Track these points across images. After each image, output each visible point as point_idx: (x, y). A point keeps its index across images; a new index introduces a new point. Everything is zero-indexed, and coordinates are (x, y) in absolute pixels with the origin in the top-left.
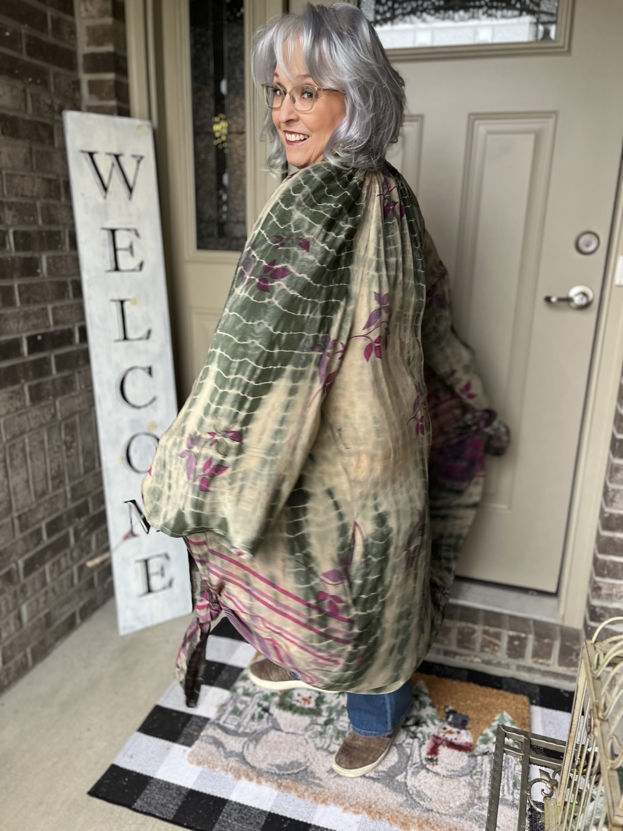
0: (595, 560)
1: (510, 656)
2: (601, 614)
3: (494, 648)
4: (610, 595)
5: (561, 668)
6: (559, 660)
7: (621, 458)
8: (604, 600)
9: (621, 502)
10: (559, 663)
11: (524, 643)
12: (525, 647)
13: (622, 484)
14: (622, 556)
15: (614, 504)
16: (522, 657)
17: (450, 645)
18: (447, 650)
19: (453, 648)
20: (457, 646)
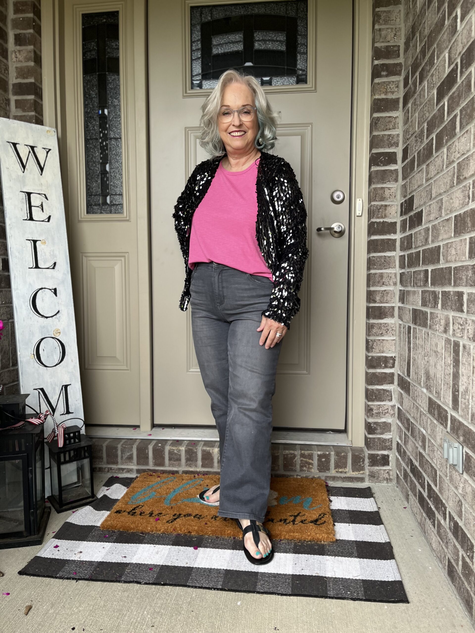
0: (367, 390)
1: (320, 472)
2: (375, 427)
3: (309, 467)
4: (378, 413)
5: (354, 473)
6: (352, 467)
7: (374, 319)
8: (376, 417)
9: (377, 348)
10: (352, 469)
11: (329, 459)
12: (329, 462)
13: (377, 335)
14: (382, 385)
15: (373, 350)
16: (329, 469)
17: (279, 470)
18: (278, 474)
19: (282, 471)
20: (284, 469)
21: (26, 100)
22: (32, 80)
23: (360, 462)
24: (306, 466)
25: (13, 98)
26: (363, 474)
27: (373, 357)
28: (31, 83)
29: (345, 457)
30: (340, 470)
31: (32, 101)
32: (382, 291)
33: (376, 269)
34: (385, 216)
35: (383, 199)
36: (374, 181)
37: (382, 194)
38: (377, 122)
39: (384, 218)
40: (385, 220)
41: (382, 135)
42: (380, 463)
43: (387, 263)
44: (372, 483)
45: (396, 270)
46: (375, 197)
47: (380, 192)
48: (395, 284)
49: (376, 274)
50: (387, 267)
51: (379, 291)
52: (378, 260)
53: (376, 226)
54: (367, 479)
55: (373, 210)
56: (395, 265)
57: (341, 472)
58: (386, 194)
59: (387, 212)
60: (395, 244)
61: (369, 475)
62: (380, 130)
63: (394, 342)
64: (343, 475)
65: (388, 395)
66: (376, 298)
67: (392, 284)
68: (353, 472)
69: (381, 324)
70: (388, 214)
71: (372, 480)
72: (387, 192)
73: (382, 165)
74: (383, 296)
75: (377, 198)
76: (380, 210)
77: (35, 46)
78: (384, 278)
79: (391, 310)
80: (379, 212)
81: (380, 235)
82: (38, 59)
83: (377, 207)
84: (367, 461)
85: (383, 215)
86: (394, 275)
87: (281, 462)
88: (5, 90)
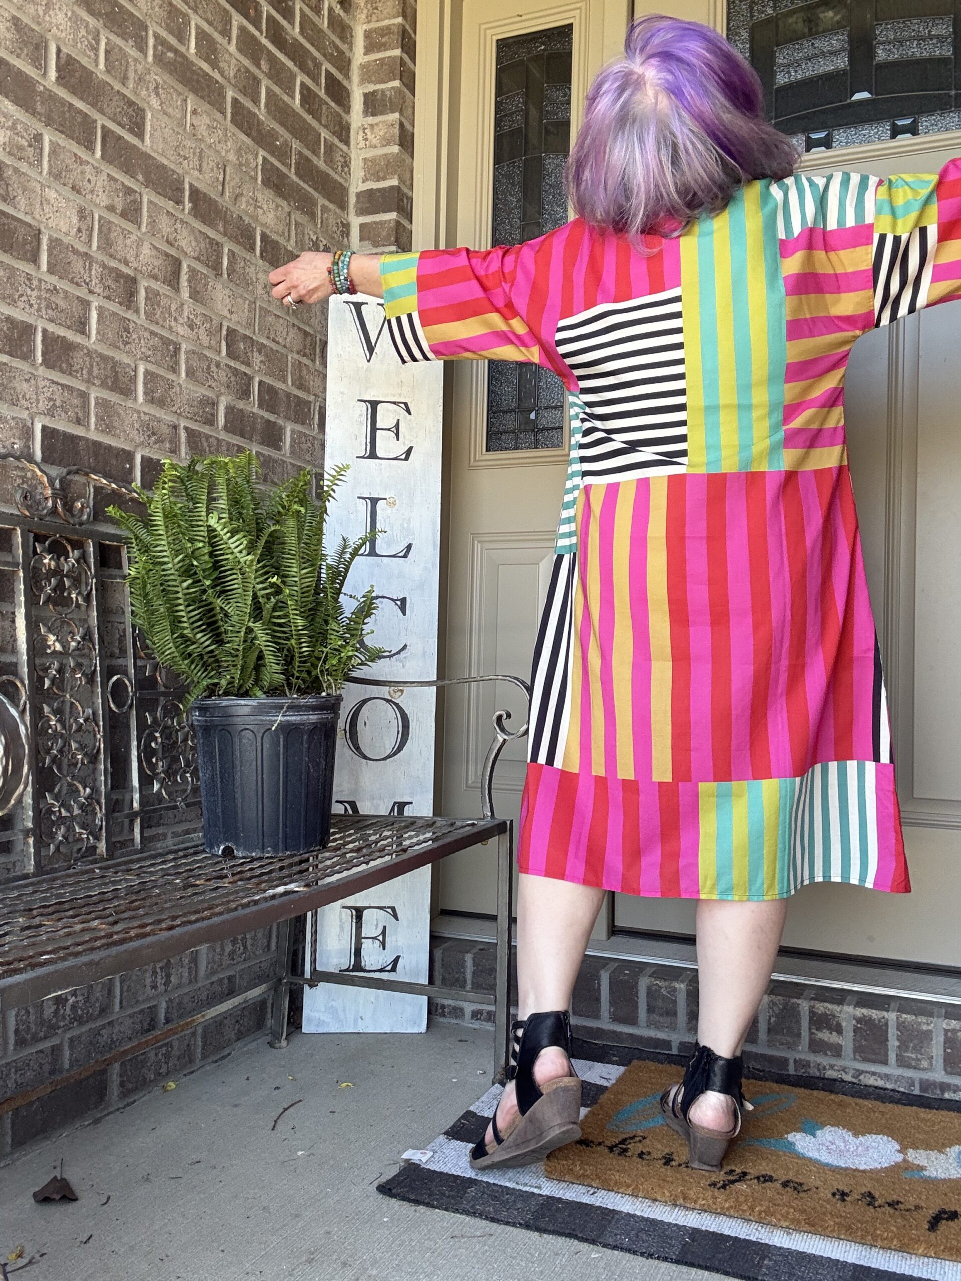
17: (930, 1068)
18: (927, 1080)
19: (939, 1075)
20: (945, 1070)
21: (381, 223)
22: (394, 182)
25: (355, 222)
28: (392, 187)
31: (392, 224)
77: (401, 114)
82: (406, 140)
87: (937, 1049)
88: (343, 205)
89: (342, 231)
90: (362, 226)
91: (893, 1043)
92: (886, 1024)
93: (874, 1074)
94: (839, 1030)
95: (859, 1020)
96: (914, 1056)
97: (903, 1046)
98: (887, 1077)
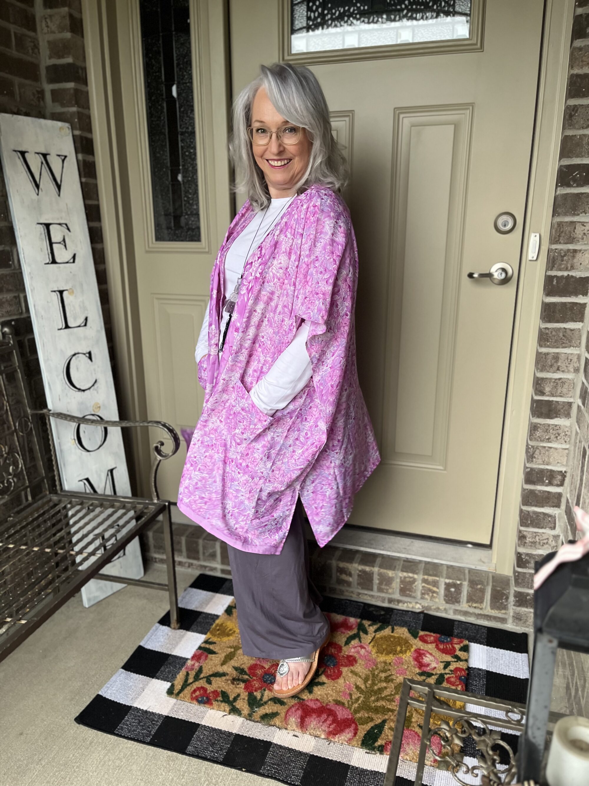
0: (521, 511)
1: (447, 602)
2: (526, 560)
3: (433, 595)
4: (534, 543)
5: (493, 611)
6: (491, 603)
7: (539, 417)
8: (529, 547)
9: (540, 457)
10: (491, 606)
11: (460, 590)
12: (460, 593)
13: (541, 441)
14: (543, 507)
15: (534, 460)
16: (458, 602)
17: (393, 593)
18: (391, 598)
19: (397, 596)
20: (400, 594)
21: (65, 90)
22: (69, 60)
23: (502, 599)
24: (428, 594)
25: (48, 88)
26: (505, 614)
27: (532, 469)
28: (69, 65)
29: (483, 591)
30: (474, 605)
31: (72, 91)
32: (556, 379)
33: (548, 347)
34: (572, 268)
35: (571, 240)
36: (560, 211)
37: (570, 232)
38: (573, 113)
39: (569, 271)
40: (571, 273)
41: (580, 135)
42: (530, 604)
43: (568, 339)
44: (516, 626)
45: (580, 350)
46: (559, 236)
47: (567, 229)
48: (577, 370)
49: (548, 354)
50: (566, 345)
51: (551, 379)
52: (554, 333)
53: (555, 282)
54: (510, 620)
55: (554, 257)
56: (580, 343)
57: (475, 607)
58: (578, 233)
59: (575, 261)
60: (584, 311)
61: (513, 617)
62: (577, 126)
63: (567, 451)
64: (477, 611)
65: (550, 521)
66: (544, 389)
67: (572, 370)
68: (492, 609)
69: (549, 425)
70: (577, 265)
71: (517, 623)
72: (579, 230)
73: (575, 185)
74: (555, 387)
75: (561, 238)
76: (565, 258)
77: (70, 6)
78: (560, 361)
79: (566, 407)
80: (562, 261)
81: (561, 296)
82: (77, 27)
83: (559, 253)
84: (512, 599)
85: (569, 266)
86: (576, 357)
87: (396, 585)
88: (36, 78)
89: (38, 98)
90: (53, 92)
91: (376, 581)
92: (373, 573)
93: (366, 594)
94: (350, 575)
95: (360, 571)
96: (386, 587)
97: (380, 583)
98: (372, 596)
